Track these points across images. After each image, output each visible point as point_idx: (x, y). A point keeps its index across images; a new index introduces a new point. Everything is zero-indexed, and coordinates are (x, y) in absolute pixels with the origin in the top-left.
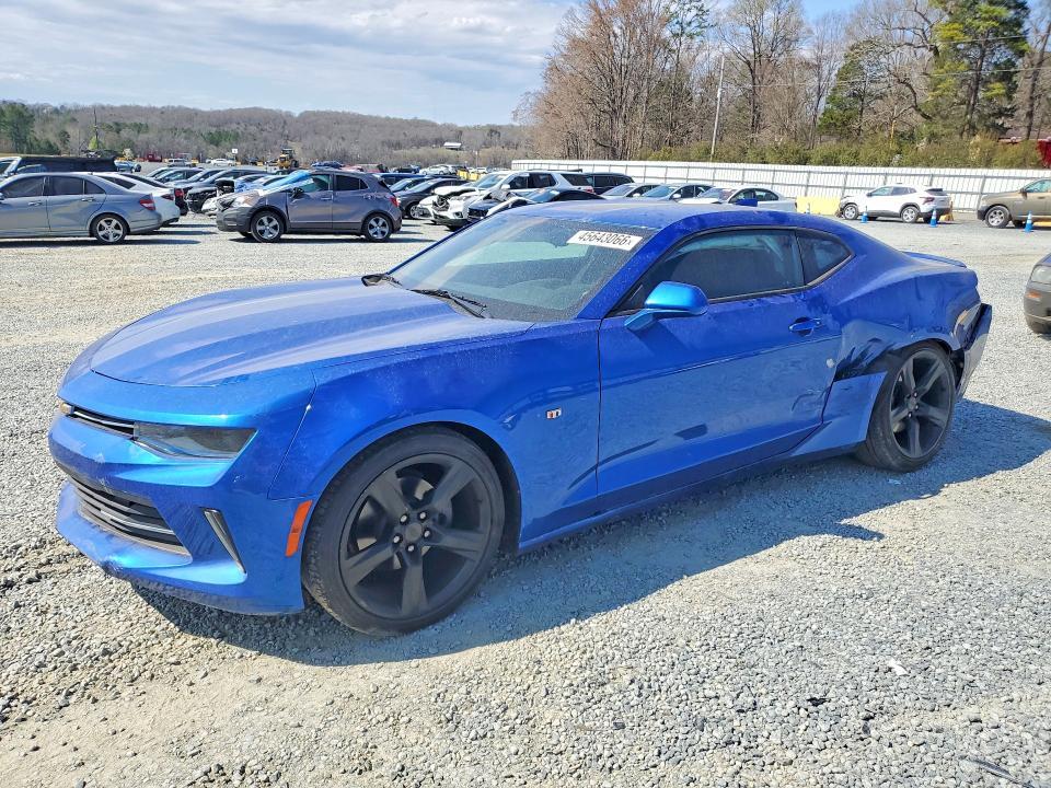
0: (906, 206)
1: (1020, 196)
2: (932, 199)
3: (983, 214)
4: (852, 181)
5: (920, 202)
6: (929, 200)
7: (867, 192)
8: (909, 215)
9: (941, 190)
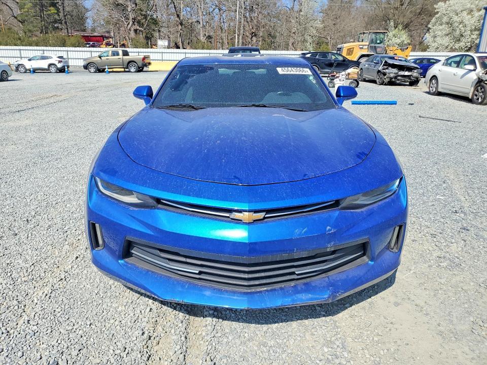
0: (50, 65)
1: (99, 59)
2: (61, 61)
3: (86, 67)
4: (24, 54)
5: (56, 63)
6: (60, 62)
7: (28, 59)
8: (53, 69)
9: (62, 57)
